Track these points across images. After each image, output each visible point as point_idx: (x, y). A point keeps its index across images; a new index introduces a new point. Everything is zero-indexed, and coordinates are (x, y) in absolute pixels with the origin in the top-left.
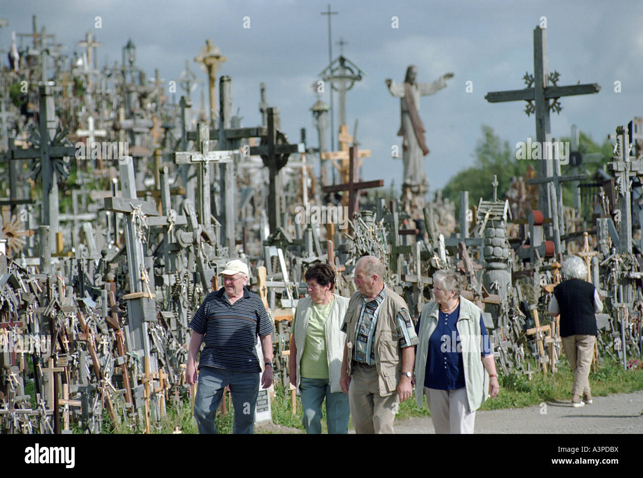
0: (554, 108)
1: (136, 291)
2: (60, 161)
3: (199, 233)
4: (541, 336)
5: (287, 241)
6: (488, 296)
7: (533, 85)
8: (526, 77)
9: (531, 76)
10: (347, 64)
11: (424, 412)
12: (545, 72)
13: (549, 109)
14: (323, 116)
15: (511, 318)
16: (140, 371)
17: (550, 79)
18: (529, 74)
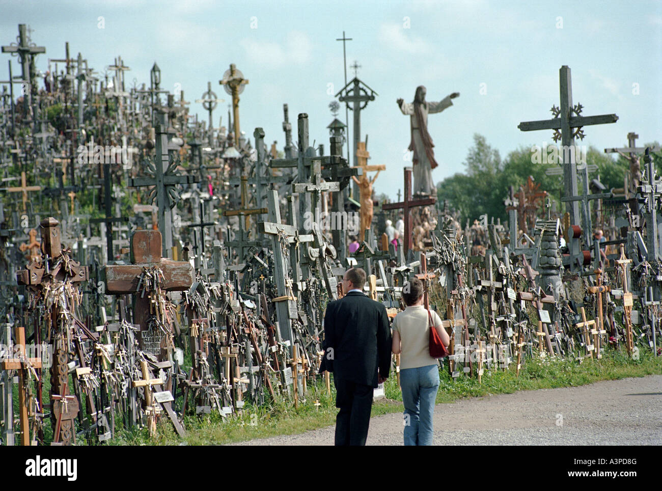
0: (578, 135)
1: (282, 295)
2: (172, 187)
3: (324, 249)
4: (588, 329)
5: (370, 253)
6: (545, 297)
7: (560, 116)
8: (553, 109)
9: (558, 108)
10: (361, 85)
11: (501, 390)
12: (570, 105)
13: (573, 137)
15: (563, 314)
16: (289, 358)
17: (574, 110)
18: (556, 107)
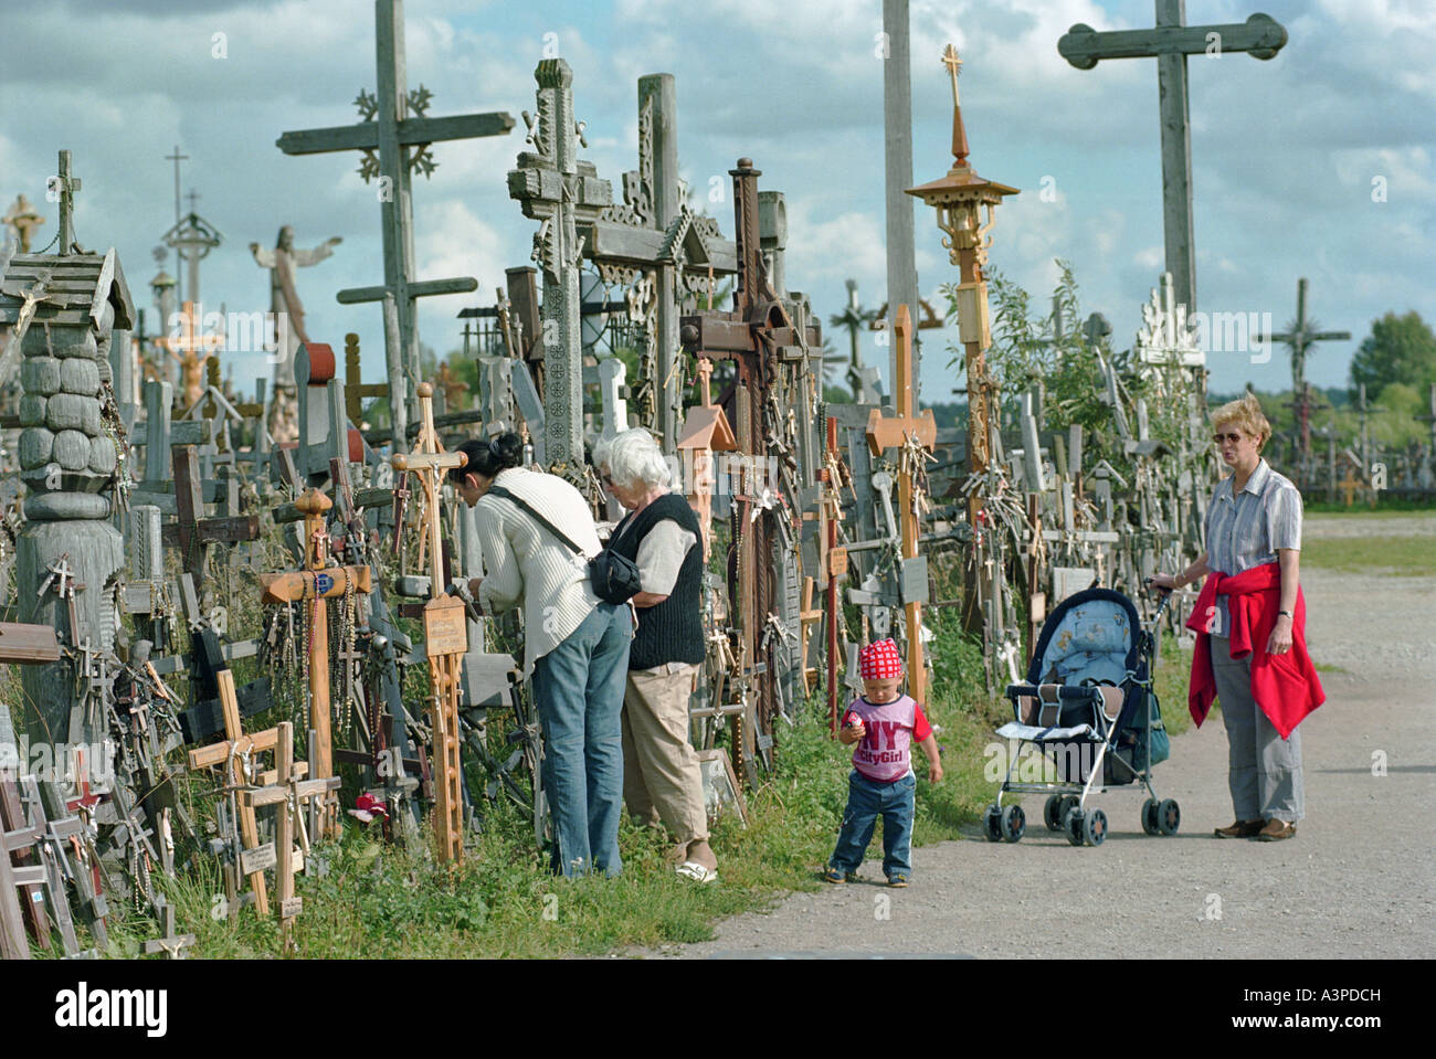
0: (420, 165)
4: (248, 769)
7: (375, 118)
8: (362, 100)
9: (372, 98)
10: (200, 224)
12: (399, 90)
13: (409, 168)
14: (168, 293)
15: (123, 709)
17: (409, 103)
18: (367, 94)
